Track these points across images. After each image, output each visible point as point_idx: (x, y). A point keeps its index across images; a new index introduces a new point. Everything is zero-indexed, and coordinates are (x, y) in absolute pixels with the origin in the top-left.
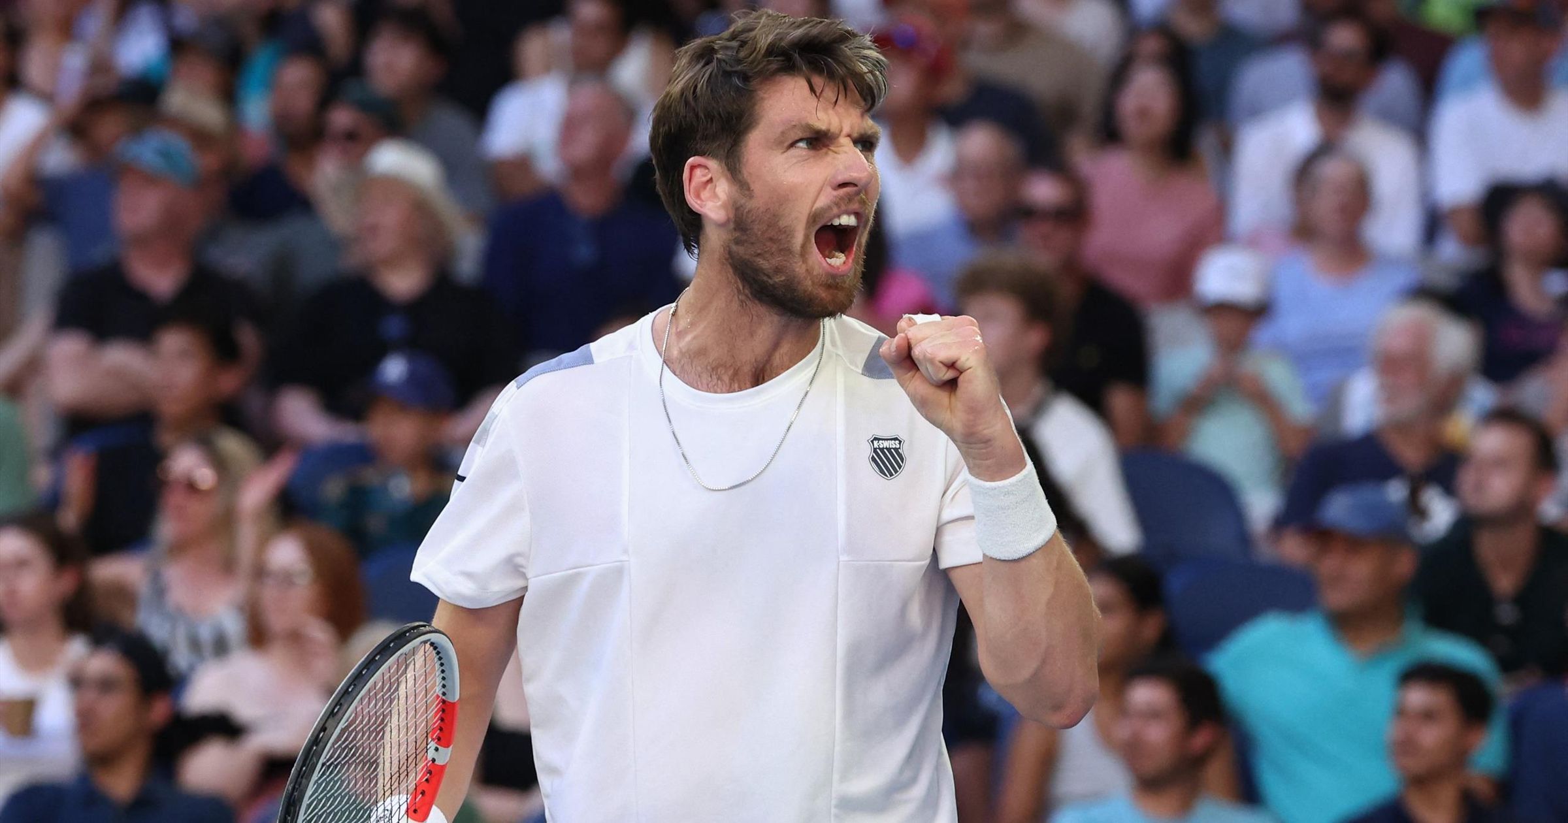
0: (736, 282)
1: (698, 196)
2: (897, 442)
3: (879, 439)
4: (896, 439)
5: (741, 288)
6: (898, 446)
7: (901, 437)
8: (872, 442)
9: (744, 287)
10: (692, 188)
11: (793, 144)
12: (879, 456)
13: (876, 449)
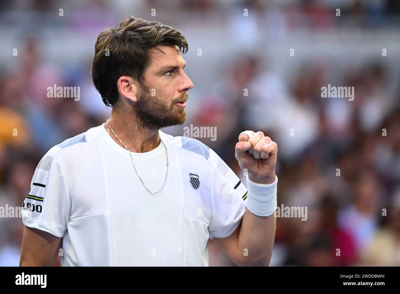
0: (137, 121)
1: (124, 91)
2: (197, 176)
3: (192, 174)
4: (197, 175)
5: (139, 122)
6: (198, 178)
7: (198, 175)
8: (190, 175)
9: (140, 122)
10: (122, 88)
11: (164, 74)
12: (193, 181)
13: (191, 178)
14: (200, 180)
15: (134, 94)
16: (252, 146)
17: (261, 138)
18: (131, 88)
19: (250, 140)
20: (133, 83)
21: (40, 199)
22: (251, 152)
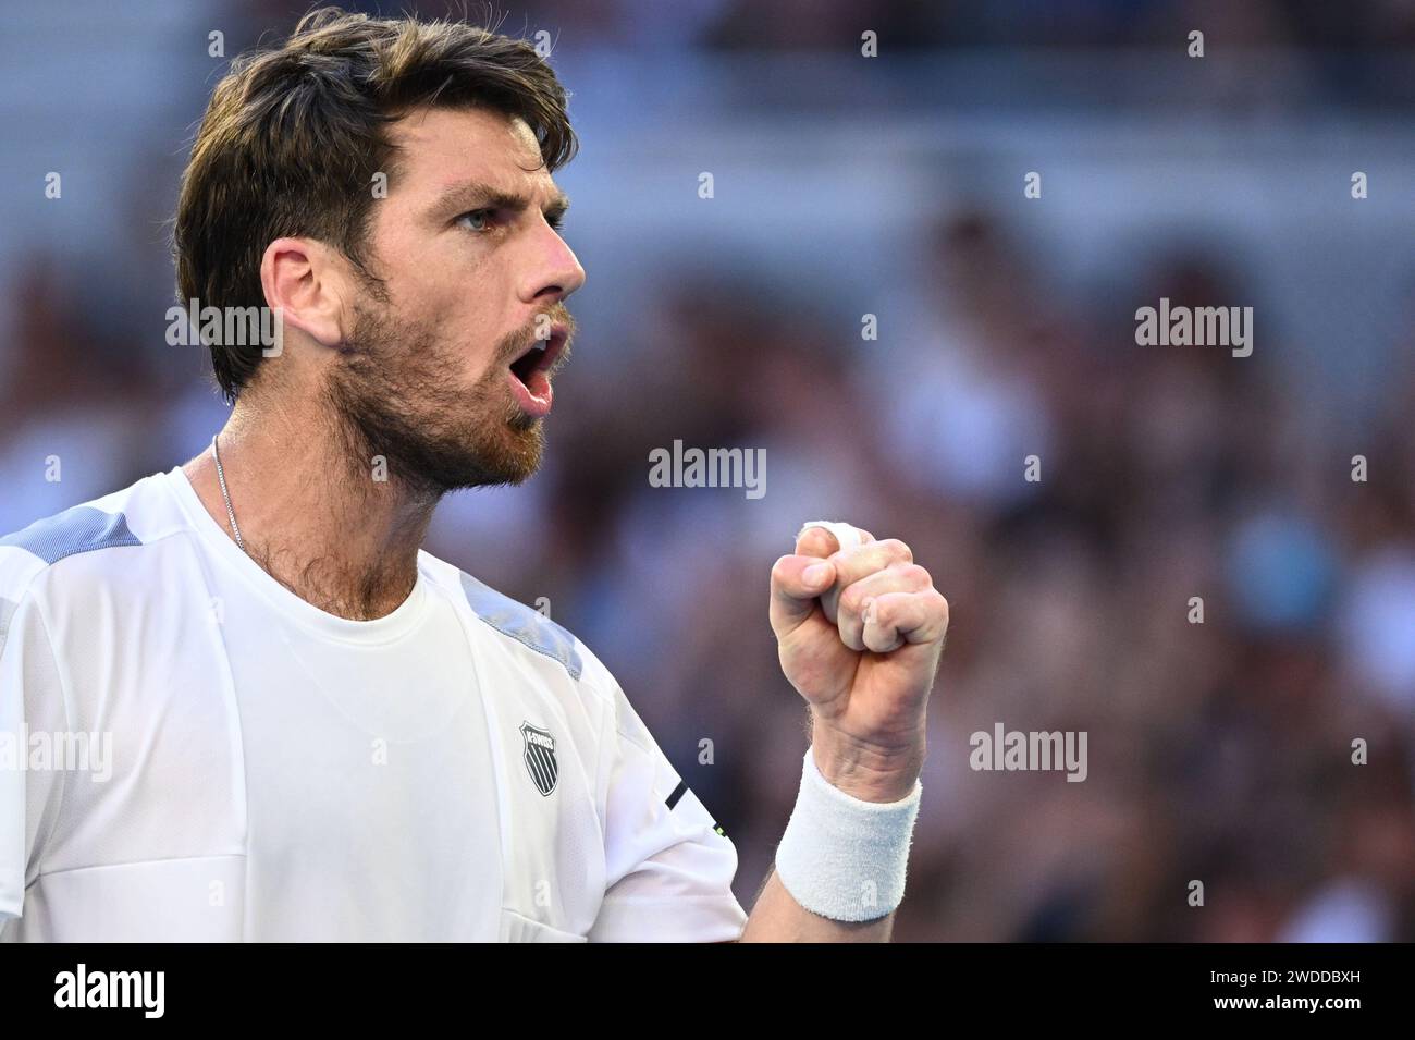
1: (287, 300)
2: (550, 741)
3: (531, 730)
4: (548, 735)
6: (551, 748)
7: (551, 735)
8: (525, 730)
10: (280, 287)
11: (454, 222)
12: (533, 755)
13: (529, 743)
14: (558, 756)
15: (330, 311)
18: (319, 288)
20: (324, 264)
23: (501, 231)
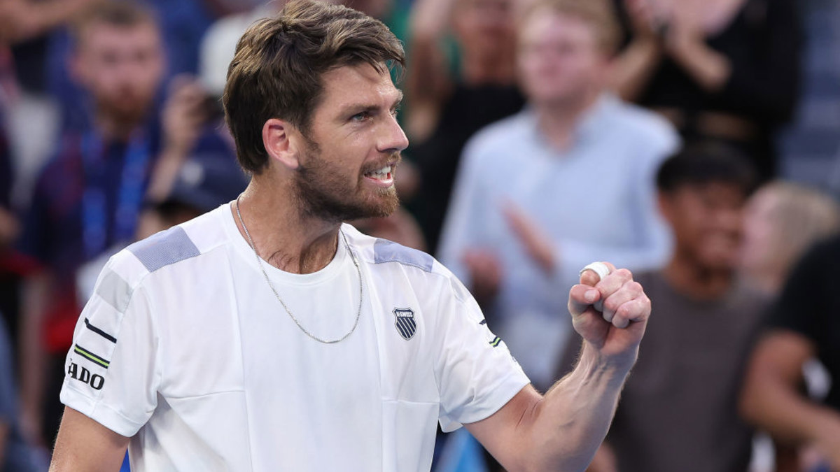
1: (275, 147)
2: (411, 313)
3: (399, 311)
4: (409, 311)
6: (411, 316)
7: (412, 309)
8: (395, 313)
10: (271, 141)
11: (350, 119)
12: (401, 323)
13: (398, 318)
14: (415, 319)
15: (292, 154)
16: (602, 298)
17: (624, 282)
18: (288, 142)
19: (599, 286)
20: (290, 132)
21: (103, 363)
22: (598, 307)
23: (371, 119)
